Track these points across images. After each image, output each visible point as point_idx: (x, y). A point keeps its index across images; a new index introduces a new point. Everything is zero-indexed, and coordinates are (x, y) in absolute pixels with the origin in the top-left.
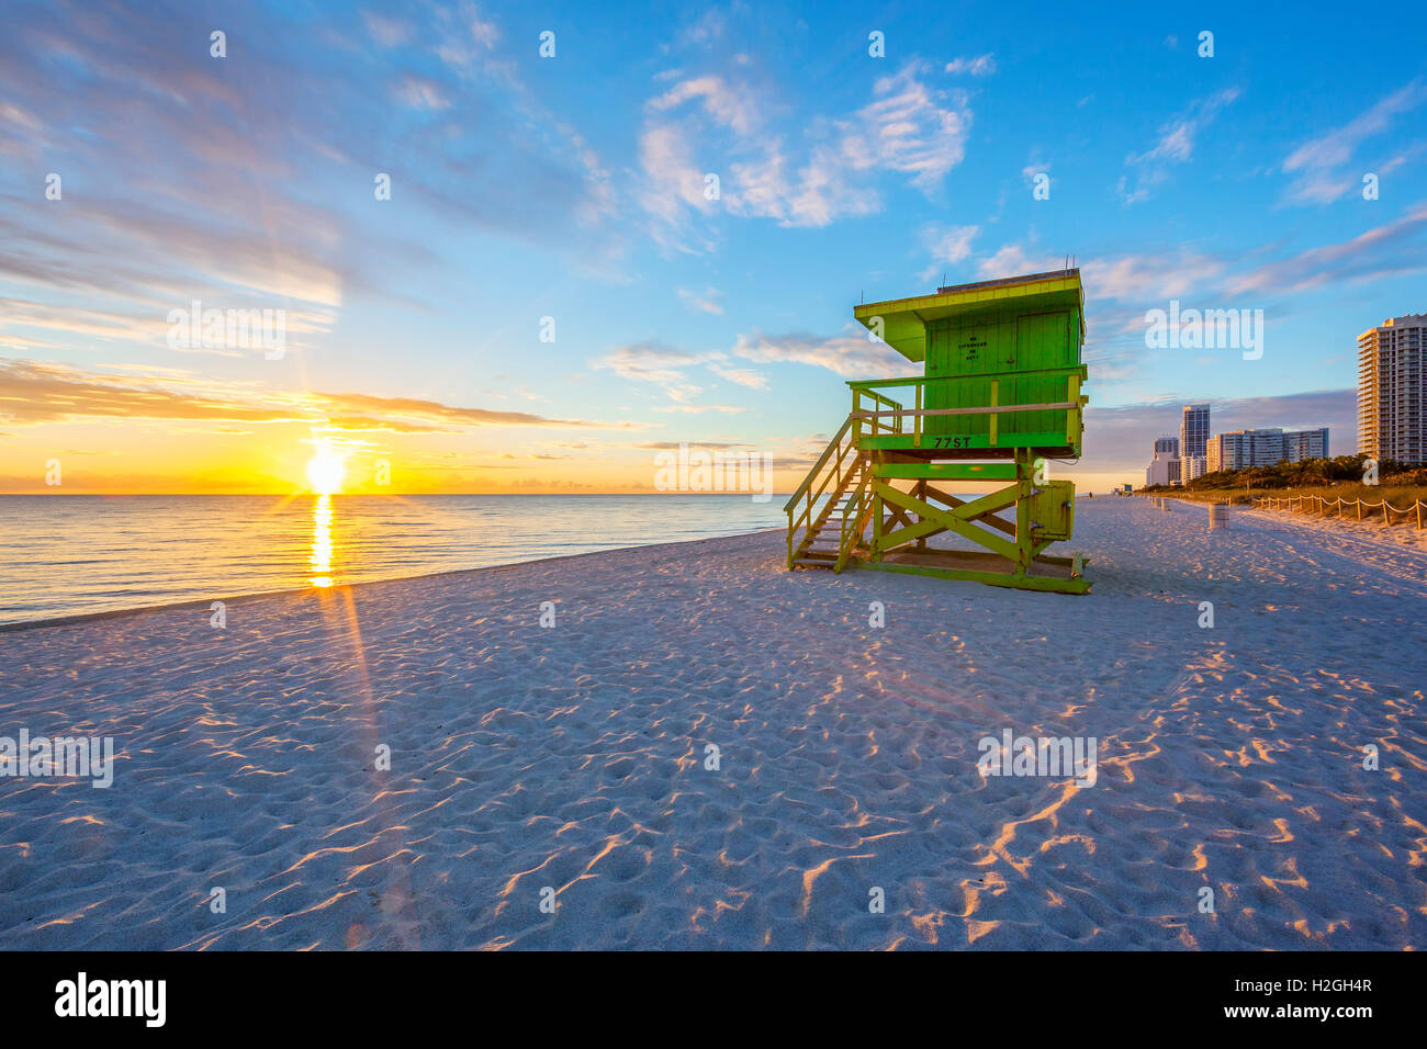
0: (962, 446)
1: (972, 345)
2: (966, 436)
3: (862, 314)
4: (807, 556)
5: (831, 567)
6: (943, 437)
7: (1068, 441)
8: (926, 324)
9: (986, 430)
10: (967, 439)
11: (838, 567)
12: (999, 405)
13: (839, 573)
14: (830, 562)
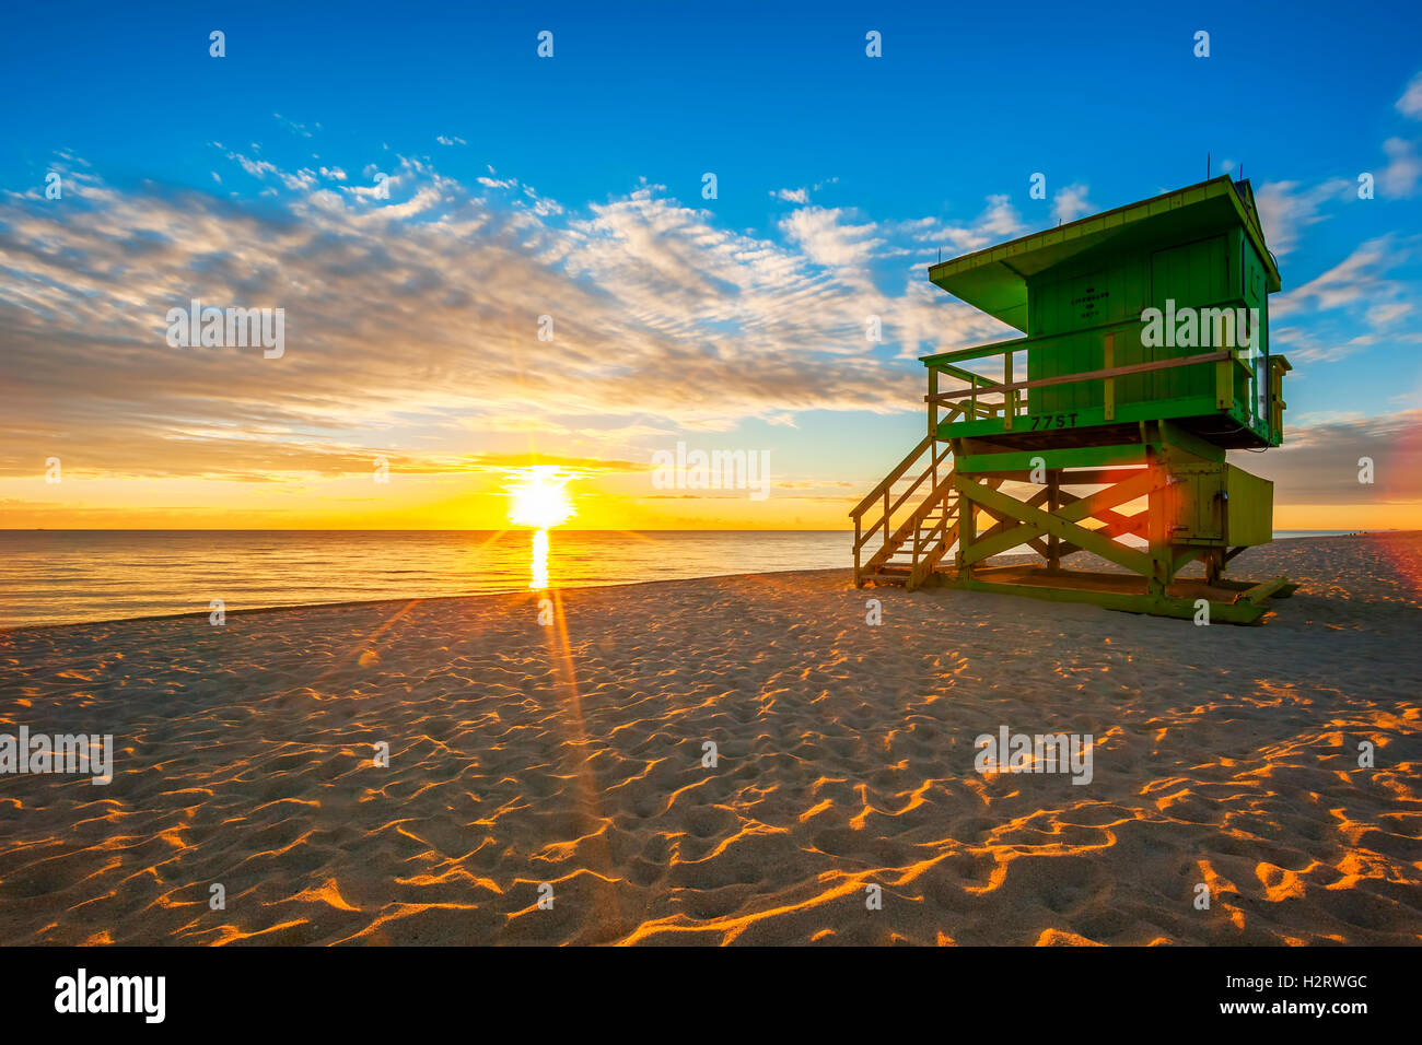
0: (1068, 425)
1: (1089, 299)
2: (1072, 412)
3: (939, 275)
4: (882, 571)
5: (903, 584)
6: (1040, 415)
7: (1219, 407)
8: (1029, 280)
9: (1098, 401)
10: (1073, 416)
11: (910, 584)
12: (1116, 366)
13: (911, 591)
14: (903, 578)
